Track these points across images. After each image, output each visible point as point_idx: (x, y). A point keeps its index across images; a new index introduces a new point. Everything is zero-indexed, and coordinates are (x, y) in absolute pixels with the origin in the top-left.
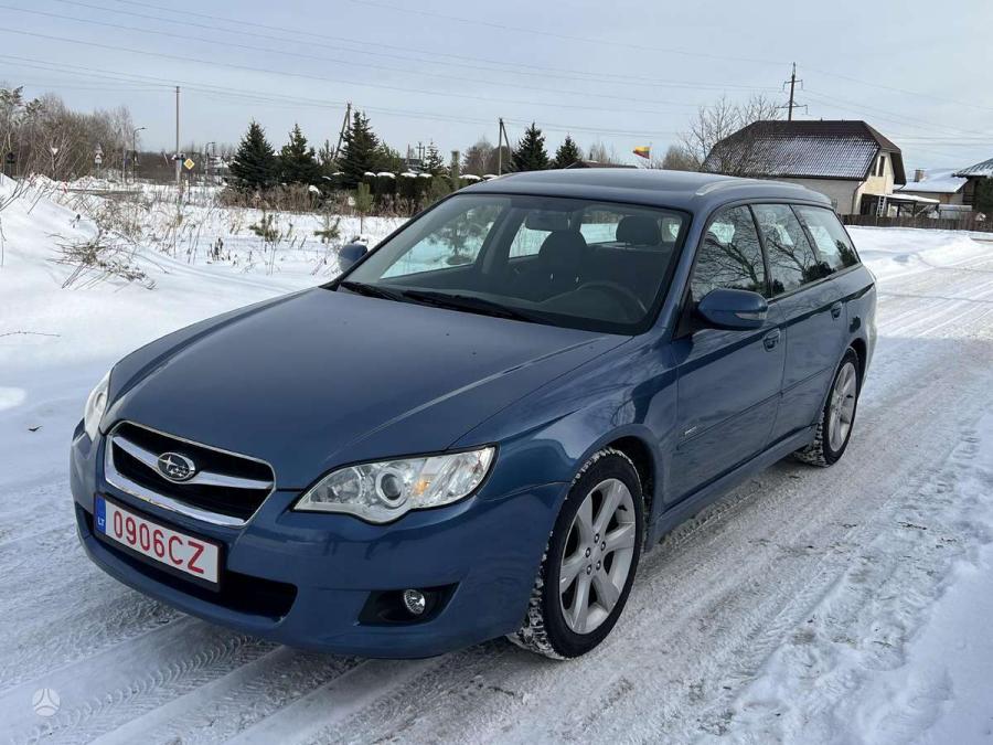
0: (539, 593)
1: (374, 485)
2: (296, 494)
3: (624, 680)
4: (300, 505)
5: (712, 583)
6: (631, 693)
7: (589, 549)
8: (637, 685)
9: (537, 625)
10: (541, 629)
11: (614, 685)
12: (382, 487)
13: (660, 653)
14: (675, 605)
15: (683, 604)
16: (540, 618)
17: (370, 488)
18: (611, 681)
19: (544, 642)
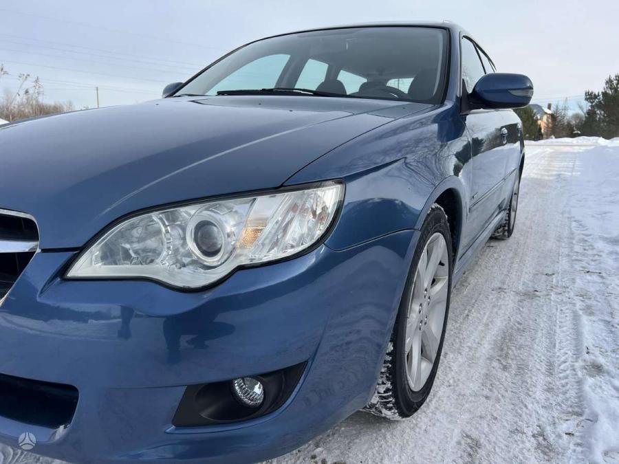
0: (389, 358)
1: (184, 239)
2: (70, 254)
3: (468, 436)
4: (75, 272)
5: (487, 325)
6: (482, 452)
7: (421, 305)
8: (482, 441)
9: (385, 392)
10: (389, 397)
11: (459, 443)
12: (196, 240)
13: (483, 399)
14: (470, 348)
15: (475, 345)
16: (389, 385)
17: (178, 242)
18: (455, 440)
19: (390, 409)
